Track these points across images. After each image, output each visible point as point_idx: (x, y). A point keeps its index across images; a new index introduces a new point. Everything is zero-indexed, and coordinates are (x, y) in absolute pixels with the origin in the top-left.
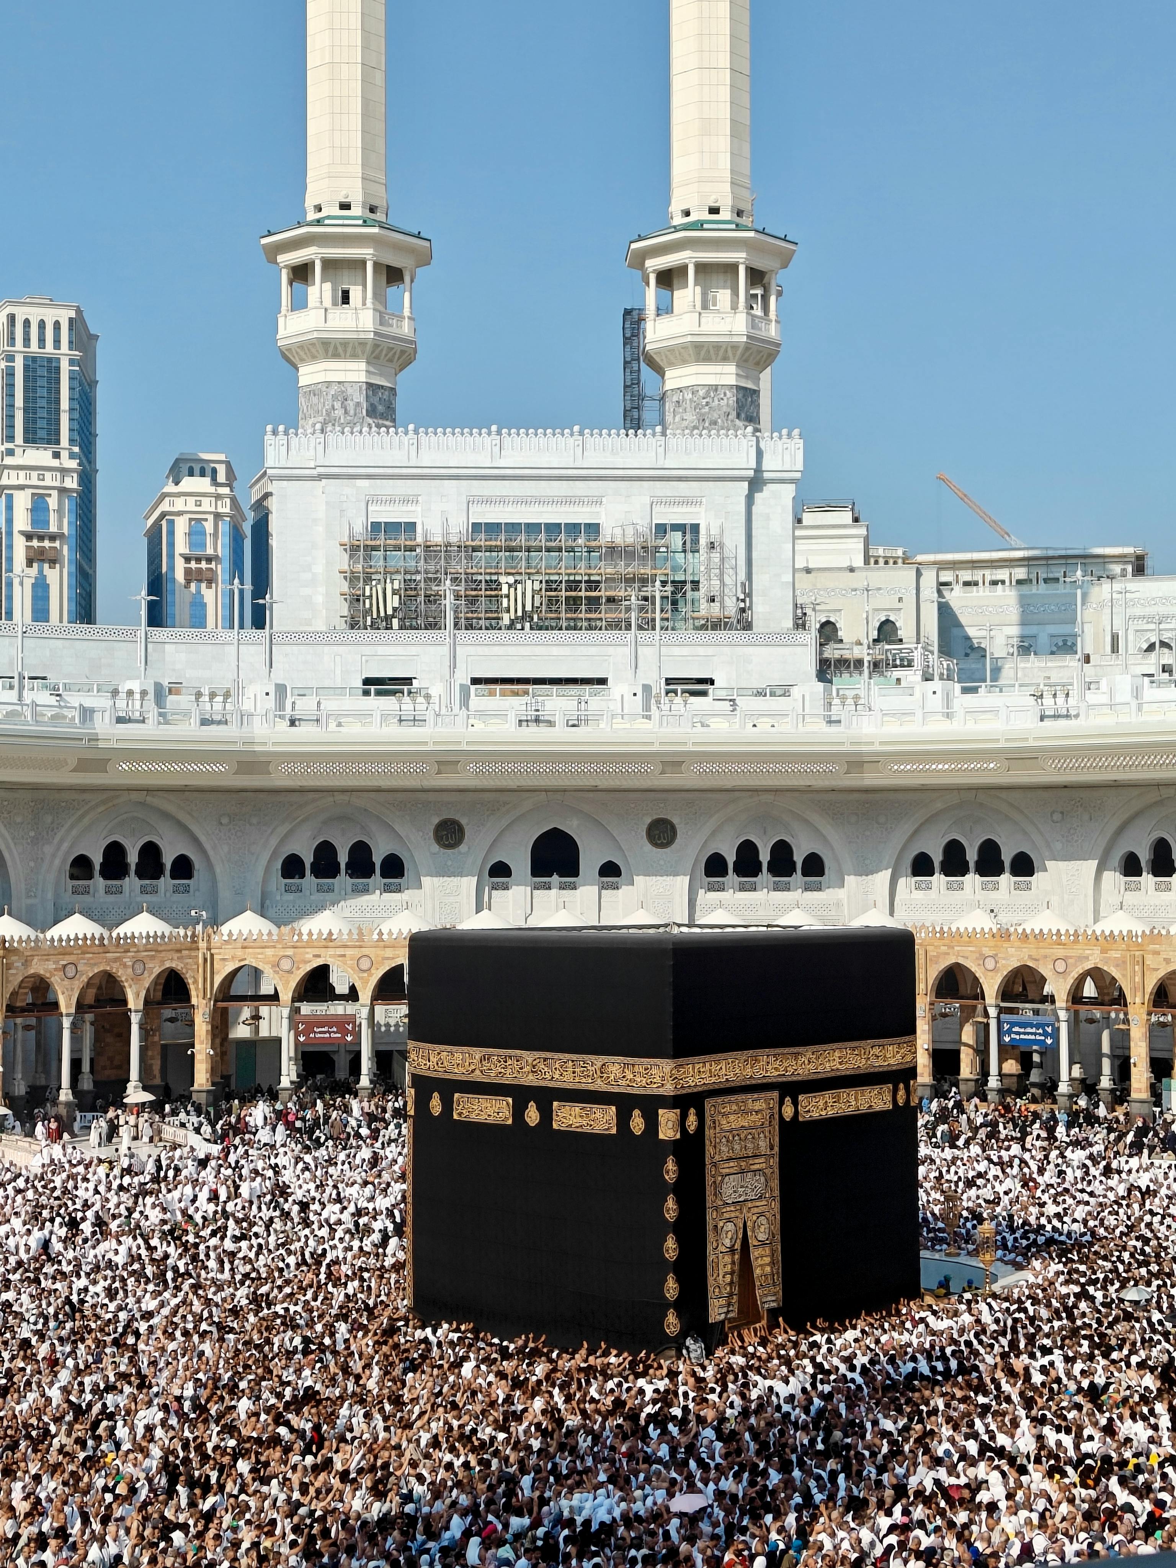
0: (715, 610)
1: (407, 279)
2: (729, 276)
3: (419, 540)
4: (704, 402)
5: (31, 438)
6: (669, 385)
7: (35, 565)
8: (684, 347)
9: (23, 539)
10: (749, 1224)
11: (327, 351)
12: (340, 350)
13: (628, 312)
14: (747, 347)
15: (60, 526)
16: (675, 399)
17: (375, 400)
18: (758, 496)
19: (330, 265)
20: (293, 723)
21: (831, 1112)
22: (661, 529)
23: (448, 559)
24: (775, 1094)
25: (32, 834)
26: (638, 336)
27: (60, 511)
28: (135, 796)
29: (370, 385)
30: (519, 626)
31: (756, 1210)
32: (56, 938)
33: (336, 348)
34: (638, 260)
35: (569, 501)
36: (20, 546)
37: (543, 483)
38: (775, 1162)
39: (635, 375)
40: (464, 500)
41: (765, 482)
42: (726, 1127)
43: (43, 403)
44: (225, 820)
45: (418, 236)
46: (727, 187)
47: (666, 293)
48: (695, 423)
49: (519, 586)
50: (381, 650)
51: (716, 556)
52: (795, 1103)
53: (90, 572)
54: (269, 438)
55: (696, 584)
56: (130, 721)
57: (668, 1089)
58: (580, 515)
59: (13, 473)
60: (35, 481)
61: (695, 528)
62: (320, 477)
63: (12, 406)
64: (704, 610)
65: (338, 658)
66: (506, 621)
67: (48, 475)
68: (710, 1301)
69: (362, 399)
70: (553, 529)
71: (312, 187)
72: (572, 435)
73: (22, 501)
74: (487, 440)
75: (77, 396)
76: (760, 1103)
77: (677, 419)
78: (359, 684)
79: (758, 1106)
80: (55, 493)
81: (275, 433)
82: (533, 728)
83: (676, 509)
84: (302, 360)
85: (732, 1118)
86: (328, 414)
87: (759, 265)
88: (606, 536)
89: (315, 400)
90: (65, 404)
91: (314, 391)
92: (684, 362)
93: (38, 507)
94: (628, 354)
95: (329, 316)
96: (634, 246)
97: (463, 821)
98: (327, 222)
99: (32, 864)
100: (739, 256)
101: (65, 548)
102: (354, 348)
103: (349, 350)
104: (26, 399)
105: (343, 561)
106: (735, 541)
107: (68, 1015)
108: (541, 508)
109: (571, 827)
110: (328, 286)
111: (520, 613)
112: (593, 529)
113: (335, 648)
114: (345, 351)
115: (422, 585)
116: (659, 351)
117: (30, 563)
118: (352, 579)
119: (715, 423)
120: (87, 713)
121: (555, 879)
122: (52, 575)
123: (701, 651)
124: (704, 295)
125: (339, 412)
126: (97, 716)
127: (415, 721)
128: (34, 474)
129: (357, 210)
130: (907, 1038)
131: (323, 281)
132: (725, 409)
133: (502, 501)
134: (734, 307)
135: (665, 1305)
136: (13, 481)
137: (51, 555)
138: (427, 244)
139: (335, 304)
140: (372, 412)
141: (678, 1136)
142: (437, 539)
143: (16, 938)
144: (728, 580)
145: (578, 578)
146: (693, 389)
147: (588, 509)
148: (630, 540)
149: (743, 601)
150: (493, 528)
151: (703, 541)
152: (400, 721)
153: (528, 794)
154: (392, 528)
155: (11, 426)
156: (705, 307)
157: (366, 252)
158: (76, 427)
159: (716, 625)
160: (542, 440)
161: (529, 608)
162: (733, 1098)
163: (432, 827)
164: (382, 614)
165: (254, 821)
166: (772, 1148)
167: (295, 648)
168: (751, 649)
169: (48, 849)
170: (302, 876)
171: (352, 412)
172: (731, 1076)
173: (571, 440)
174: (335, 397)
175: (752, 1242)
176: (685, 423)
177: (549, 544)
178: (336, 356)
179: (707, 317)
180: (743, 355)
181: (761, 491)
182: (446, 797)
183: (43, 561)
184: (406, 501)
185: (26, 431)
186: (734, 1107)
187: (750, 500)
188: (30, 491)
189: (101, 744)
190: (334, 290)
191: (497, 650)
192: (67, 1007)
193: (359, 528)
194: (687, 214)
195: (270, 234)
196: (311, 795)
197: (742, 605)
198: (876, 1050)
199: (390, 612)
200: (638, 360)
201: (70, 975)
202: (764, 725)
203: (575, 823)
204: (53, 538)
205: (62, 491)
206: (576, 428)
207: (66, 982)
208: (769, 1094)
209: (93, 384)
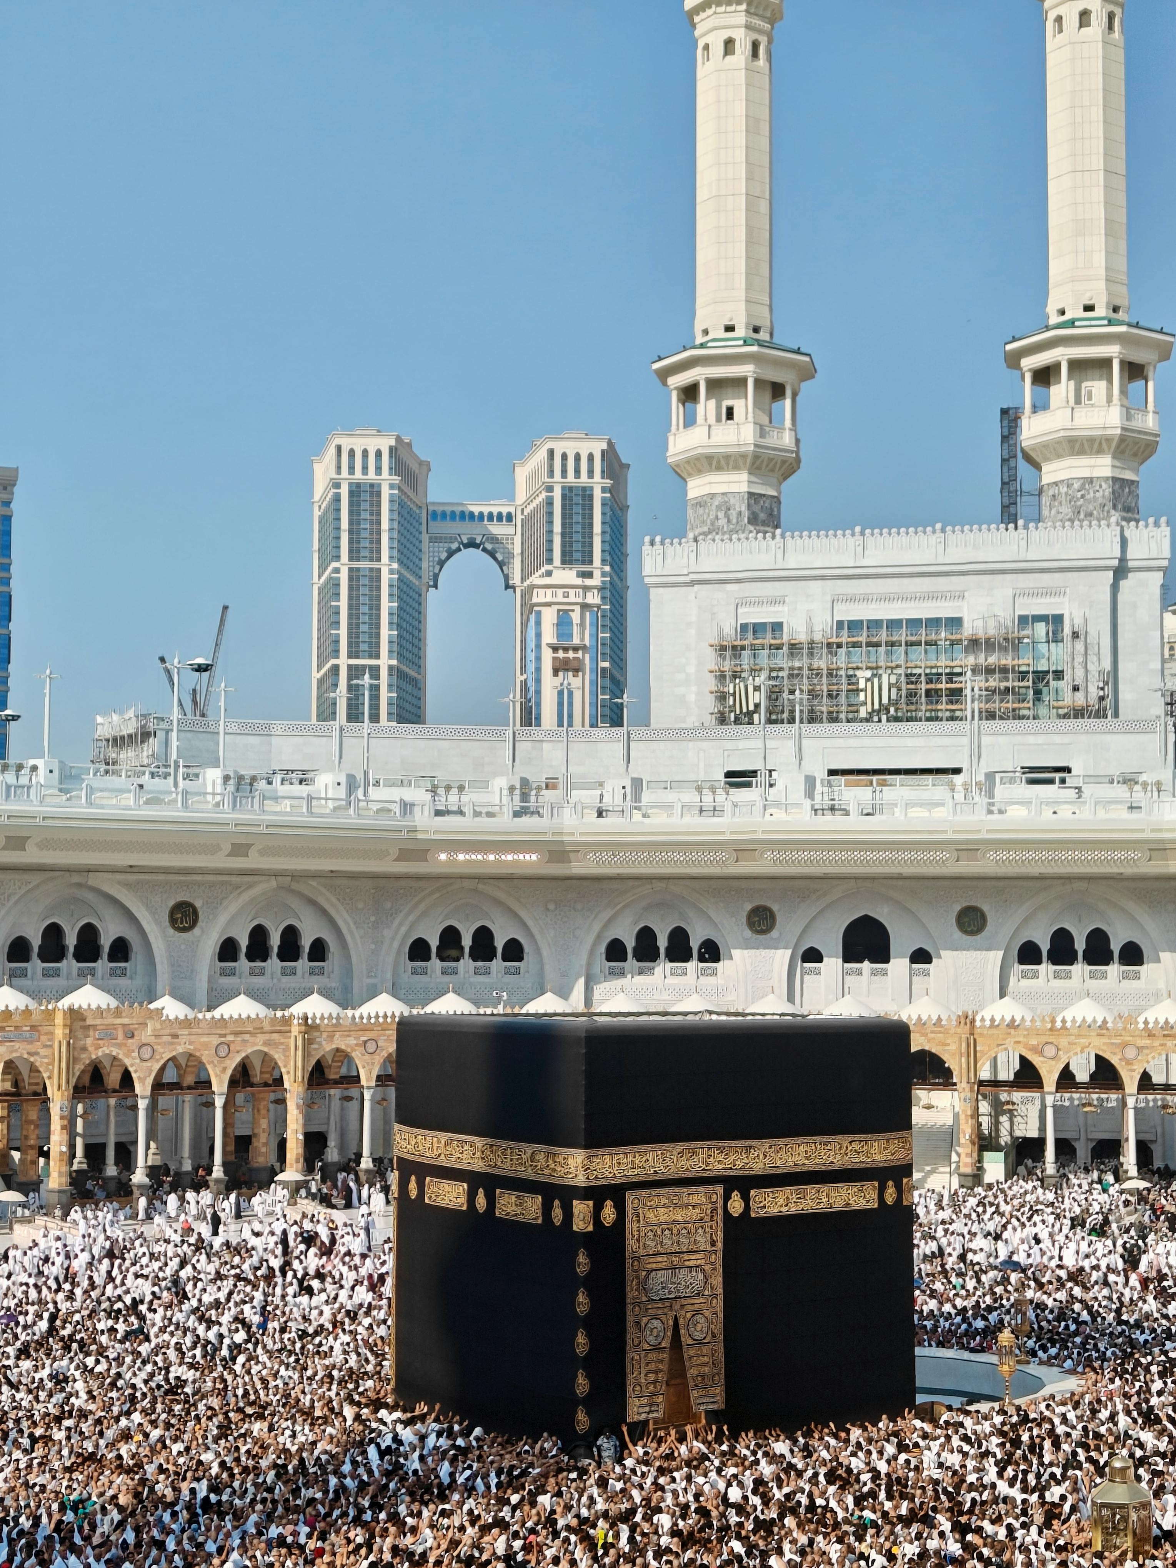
0: (1080, 699)
1: (788, 392)
2: (1105, 370)
3: (785, 638)
4: (1079, 495)
5: (567, 560)
6: (1046, 479)
7: (561, 674)
8: (1058, 442)
9: (551, 650)
10: (681, 1321)
11: (710, 465)
12: (723, 462)
13: (1004, 412)
14: (1122, 439)
15: (582, 639)
16: (1051, 493)
17: (756, 508)
18: (1123, 584)
19: (715, 385)
20: (600, 814)
21: (793, 1209)
22: (1023, 620)
23: (811, 654)
24: (720, 1189)
25: (373, 919)
26: (1015, 433)
27: (582, 625)
28: (466, 883)
29: (751, 494)
30: (876, 719)
31: (690, 1308)
32: (365, 1015)
33: (719, 462)
34: (1013, 360)
35: (933, 596)
36: (547, 656)
37: (906, 581)
38: (718, 1259)
39: (1012, 472)
40: (829, 598)
41: (1129, 570)
42: (654, 1220)
43: (578, 528)
44: (551, 906)
45: (798, 352)
46: (1102, 284)
47: (1040, 389)
48: (1070, 515)
49: (876, 680)
50: (741, 744)
51: (1079, 646)
52: (746, 1198)
53: (622, 679)
54: (646, 549)
55: (1059, 675)
56: (448, 812)
57: (580, 1180)
58: (943, 610)
59: (541, 591)
60: (560, 599)
61: (1058, 619)
62: (692, 583)
63: (551, 532)
64: (1069, 699)
65: (702, 754)
66: (863, 713)
67: (572, 592)
68: (630, 1401)
69: (744, 508)
70: (914, 623)
71: (699, 313)
72: (934, 532)
73: (549, 617)
74: (851, 541)
75: (608, 520)
76: (699, 1196)
77: (1053, 512)
78: (721, 777)
79: (694, 1200)
80: (578, 608)
81: (652, 543)
82: (829, 817)
83: (1039, 600)
84: (690, 475)
85: (661, 1211)
86: (712, 524)
87: (1138, 356)
88: (967, 631)
89: (701, 511)
90: (597, 528)
91: (700, 503)
92: (1059, 456)
93: (563, 622)
94: (1005, 452)
95: (713, 432)
96: (1009, 347)
97: (775, 908)
98: (710, 344)
99: (373, 947)
100: (1112, 350)
101: (587, 656)
102: (736, 460)
103: (731, 463)
104: (563, 525)
105: (711, 660)
106: (1100, 629)
107: (369, 1088)
108: (905, 605)
109: (881, 915)
110: (712, 403)
111: (876, 706)
112: (955, 623)
113: (699, 743)
114: (728, 465)
115: (786, 681)
116: (1034, 447)
117: (556, 672)
118: (721, 677)
119: (1091, 515)
120: (407, 807)
121: (866, 965)
122: (575, 682)
123: (1057, 739)
124: (1078, 391)
125: (722, 522)
126: (417, 810)
127: (716, 811)
128: (560, 592)
129: (741, 332)
130: (899, 1134)
131: (708, 398)
132: (1100, 500)
133: (866, 598)
134: (1109, 400)
135: (575, 1402)
136: (541, 600)
137: (575, 665)
138: (807, 359)
139: (719, 420)
140: (753, 520)
141: (590, 1228)
142: (802, 637)
143: (318, 1016)
144: (1090, 667)
145: (940, 671)
146: (1068, 483)
147: (951, 604)
148: (992, 632)
149: (1102, 689)
150: (854, 626)
151: (1067, 630)
152: (701, 811)
153: (835, 882)
154: (758, 628)
155: (550, 550)
156: (1078, 401)
157: (747, 370)
158: (607, 548)
159: (1078, 713)
160: (905, 539)
161: (885, 701)
162: (663, 1191)
163: (745, 914)
164: (745, 710)
165: (579, 906)
166: (713, 1243)
167: (662, 744)
168: (1108, 737)
169: (387, 933)
170: (624, 959)
171: (734, 521)
172: (660, 1167)
173: (934, 537)
174: (719, 508)
175: (686, 1340)
176: (1060, 516)
177: (910, 638)
178: (719, 468)
179: (1080, 412)
180: (1118, 447)
181: (1126, 578)
182: (757, 885)
183: (567, 670)
184: (773, 602)
185: (563, 553)
186: (664, 1201)
187: (1115, 588)
188: (555, 608)
189: (420, 836)
190: (718, 407)
191: (852, 742)
192: (368, 1080)
193: (729, 629)
194: (1062, 312)
195: (660, 359)
196: (631, 883)
197: (1101, 693)
198: (856, 1146)
199: (751, 708)
200: (1015, 456)
201: (371, 1050)
202: (1065, 812)
203: (886, 910)
204: (576, 649)
205: (585, 606)
206: (938, 526)
207: (367, 1057)
208: (711, 1188)
209: (624, 508)
